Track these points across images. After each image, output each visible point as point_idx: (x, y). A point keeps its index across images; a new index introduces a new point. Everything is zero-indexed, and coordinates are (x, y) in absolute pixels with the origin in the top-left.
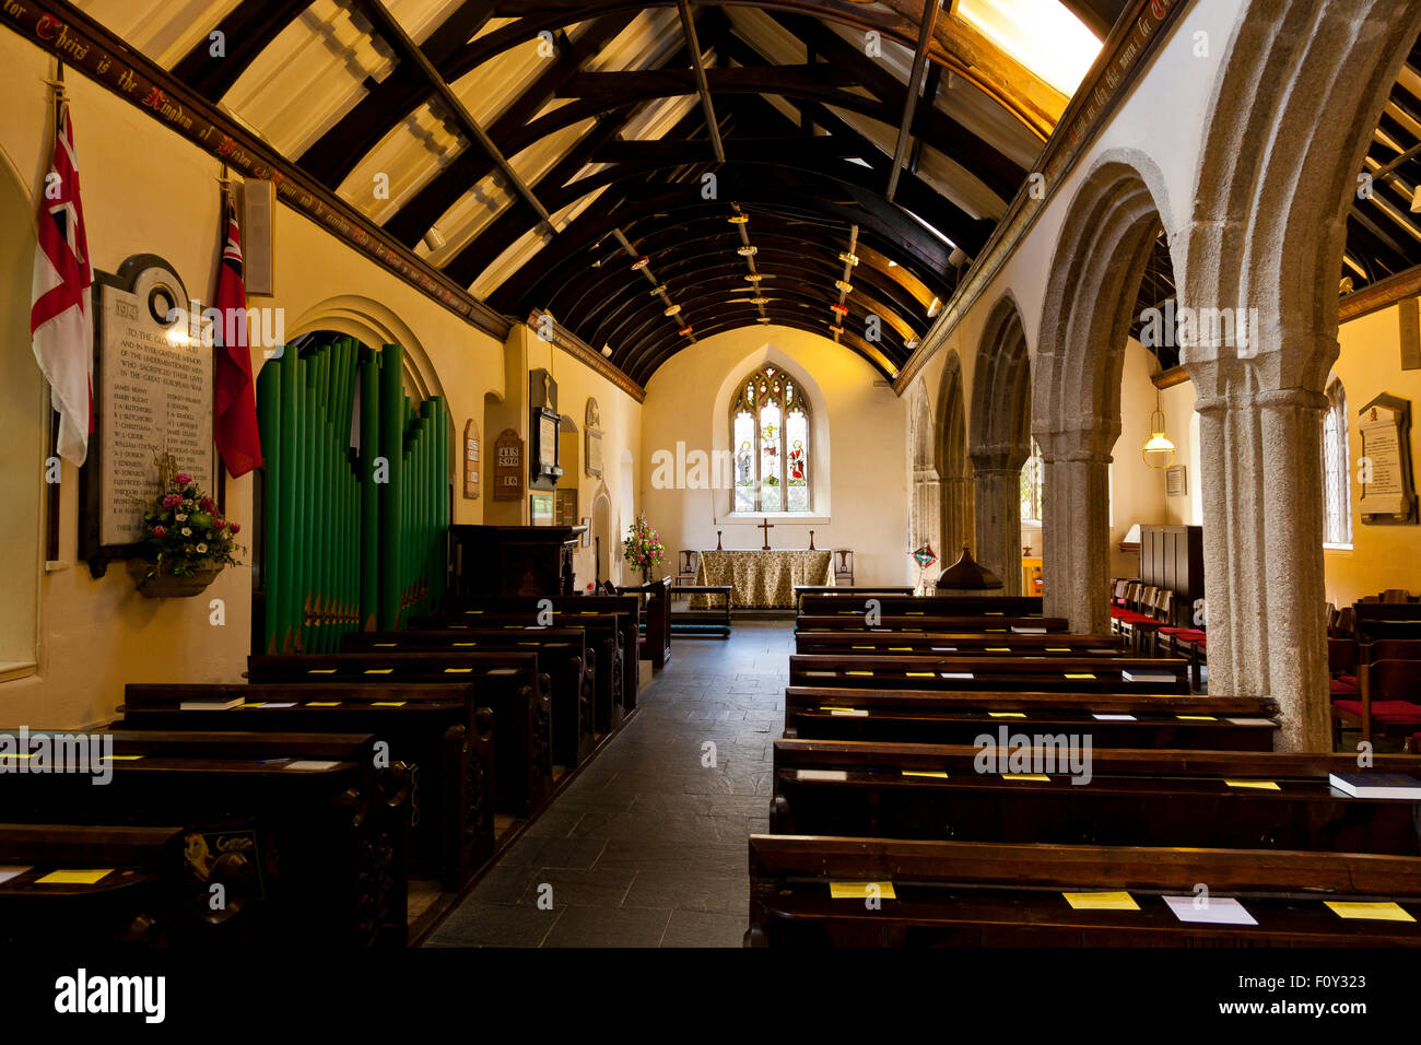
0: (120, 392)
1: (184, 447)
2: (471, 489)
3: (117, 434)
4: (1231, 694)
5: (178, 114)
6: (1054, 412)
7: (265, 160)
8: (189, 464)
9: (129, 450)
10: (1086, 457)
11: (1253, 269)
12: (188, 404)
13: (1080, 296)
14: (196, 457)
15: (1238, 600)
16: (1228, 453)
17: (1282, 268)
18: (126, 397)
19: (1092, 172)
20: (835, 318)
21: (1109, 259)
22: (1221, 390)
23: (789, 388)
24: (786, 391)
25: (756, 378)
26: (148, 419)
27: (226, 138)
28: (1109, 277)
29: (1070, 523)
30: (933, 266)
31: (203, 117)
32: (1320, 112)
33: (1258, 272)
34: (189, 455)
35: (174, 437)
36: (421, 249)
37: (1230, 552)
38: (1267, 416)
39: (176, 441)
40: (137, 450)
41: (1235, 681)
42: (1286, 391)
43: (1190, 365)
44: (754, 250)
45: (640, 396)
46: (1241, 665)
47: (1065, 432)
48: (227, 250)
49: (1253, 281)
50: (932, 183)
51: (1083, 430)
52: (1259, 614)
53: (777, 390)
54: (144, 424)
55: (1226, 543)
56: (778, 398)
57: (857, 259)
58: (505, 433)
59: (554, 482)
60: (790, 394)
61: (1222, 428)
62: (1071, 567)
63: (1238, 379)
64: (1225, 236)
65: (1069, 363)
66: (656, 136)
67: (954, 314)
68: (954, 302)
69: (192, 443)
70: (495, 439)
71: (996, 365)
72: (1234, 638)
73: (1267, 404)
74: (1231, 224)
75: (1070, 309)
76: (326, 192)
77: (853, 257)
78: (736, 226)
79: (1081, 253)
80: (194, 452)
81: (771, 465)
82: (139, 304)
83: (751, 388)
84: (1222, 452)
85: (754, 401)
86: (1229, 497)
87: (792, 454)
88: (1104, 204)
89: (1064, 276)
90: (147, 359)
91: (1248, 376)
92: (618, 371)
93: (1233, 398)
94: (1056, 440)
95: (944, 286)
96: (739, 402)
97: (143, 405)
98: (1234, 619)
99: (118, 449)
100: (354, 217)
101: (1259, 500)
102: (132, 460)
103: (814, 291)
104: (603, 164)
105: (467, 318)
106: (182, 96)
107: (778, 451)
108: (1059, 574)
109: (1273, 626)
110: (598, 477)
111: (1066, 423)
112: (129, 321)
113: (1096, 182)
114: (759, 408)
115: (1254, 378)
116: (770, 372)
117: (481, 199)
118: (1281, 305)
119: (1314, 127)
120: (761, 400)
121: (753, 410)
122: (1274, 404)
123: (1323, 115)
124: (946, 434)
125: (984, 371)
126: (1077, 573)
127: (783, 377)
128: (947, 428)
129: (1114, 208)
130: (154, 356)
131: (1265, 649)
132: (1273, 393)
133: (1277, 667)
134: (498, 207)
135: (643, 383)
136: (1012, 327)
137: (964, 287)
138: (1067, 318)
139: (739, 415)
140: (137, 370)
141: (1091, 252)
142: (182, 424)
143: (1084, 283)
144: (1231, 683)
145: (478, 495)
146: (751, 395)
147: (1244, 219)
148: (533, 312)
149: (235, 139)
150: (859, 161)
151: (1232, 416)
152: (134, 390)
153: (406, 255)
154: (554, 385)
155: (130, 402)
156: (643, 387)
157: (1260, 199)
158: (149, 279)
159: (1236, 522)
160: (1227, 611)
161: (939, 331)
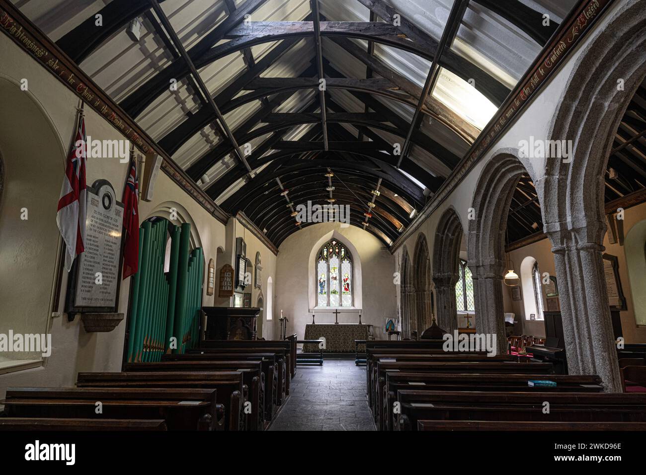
0: (89, 238)
1: (108, 263)
2: (210, 290)
3: (86, 256)
4: (579, 375)
5: (120, 123)
6: (477, 257)
7: (147, 143)
8: (110, 271)
9: (90, 263)
10: (493, 276)
11: (572, 194)
12: (112, 244)
13: (487, 208)
14: (113, 268)
15: (578, 332)
16: (568, 269)
17: (584, 194)
18: (90, 240)
19: (493, 157)
20: (365, 219)
21: (499, 193)
22: (562, 243)
23: (343, 250)
24: (341, 251)
25: (328, 245)
26: (97, 250)
27: (135, 134)
28: (499, 200)
29: (487, 306)
30: (414, 196)
31: (128, 125)
32: (594, 135)
33: (574, 196)
34: (110, 267)
35: (106, 259)
36: (199, 183)
37: (573, 311)
38: (583, 254)
39: (106, 261)
40: (92, 264)
41: (581, 368)
42: (590, 244)
43: (548, 233)
44: (334, 188)
45: (276, 252)
46: (582, 361)
47: (483, 266)
48: (130, 179)
49: (572, 199)
50: (415, 161)
51: (491, 265)
52: (588, 338)
53: (337, 250)
54: (95, 252)
55: (570, 307)
56: (338, 254)
57: (379, 193)
58: (225, 266)
59: (243, 290)
60: (343, 253)
61: (564, 259)
62: (489, 326)
63: (570, 239)
64: (559, 181)
65: (483, 236)
66: (296, 139)
67: (423, 217)
68: (423, 212)
69: (112, 262)
70: (221, 268)
71: (444, 239)
72: (578, 349)
73: (582, 249)
74: (561, 177)
75: (482, 213)
76: (168, 157)
77: (377, 192)
78: (327, 178)
79: (487, 190)
80: (112, 266)
81: (335, 285)
82: (99, 200)
83: (325, 250)
84: (565, 269)
85: (327, 256)
86: (570, 288)
87: (344, 280)
88: (497, 170)
89: (480, 199)
90: (100, 224)
91: (573, 237)
92: (269, 240)
93: (567, 247)
94: (478, 269)
95: (419, 204)
96: (320, 256)
97: (96, 244)
98: (577, 341)
99: (85, 262)
100: (176, 168)
101: (583, 289)
102: (90, 268)
103: (356, 207)
104: (274, 150)
105: (213, 214)
106: (122, 116)
107: (338, 278)
108: (484, 329)
109: (595, 343)
110: (259, 288)
111: (483, 262)
112: (95, 207)
113: (493, 161)
114: (329, 259)
115: (576, 238)
116: (334, 243)
117: (224, 163)
118: (585, 209)
119: (593, 141)
120: (330, 255)
121: (327, 260)
122: (585, 249)
123: (596, 136)
124: (418, 270)
125: (439, 241)
126: (492, 328)
127: (340, 245)
128: (418, 267)
129: (502, 171)
130: (102, 222)
131: (592, 353)
132: (585, 244)
133: (598, 362)
134: (230, 167)
135: (278, 247)
136: (452, 222)
137: (429, 205)
138: (481, 217)
139: (320, 261)
140: (95, 228)
141: (491, 189)
142: (109, 253)
143: (488, 202)
144: (579, 370)
145: (213, 294)
146: (325, 253)
147: (566, 175)
148: (239, 212)
149: (138, 134)
150: (385, 152)
151: (568, 254)
152: (94, 237)
153: (193, 185)
154: (245, 245)
155: (92, 243)
156: (278, 248)
157: (573, 167)
158: (103, 189)
159: (574, 299)
160: (574, 338)
161: (415, 224)
